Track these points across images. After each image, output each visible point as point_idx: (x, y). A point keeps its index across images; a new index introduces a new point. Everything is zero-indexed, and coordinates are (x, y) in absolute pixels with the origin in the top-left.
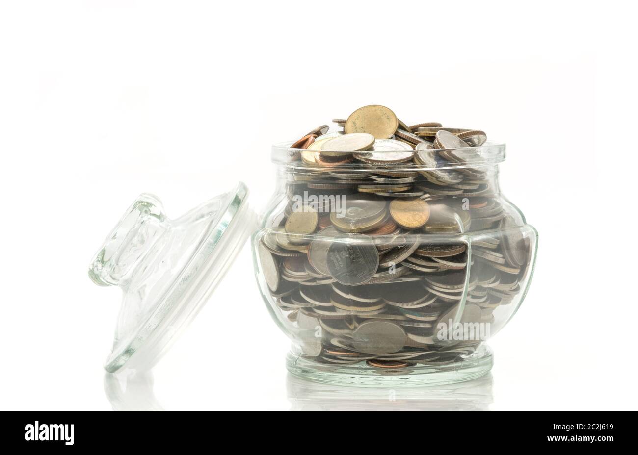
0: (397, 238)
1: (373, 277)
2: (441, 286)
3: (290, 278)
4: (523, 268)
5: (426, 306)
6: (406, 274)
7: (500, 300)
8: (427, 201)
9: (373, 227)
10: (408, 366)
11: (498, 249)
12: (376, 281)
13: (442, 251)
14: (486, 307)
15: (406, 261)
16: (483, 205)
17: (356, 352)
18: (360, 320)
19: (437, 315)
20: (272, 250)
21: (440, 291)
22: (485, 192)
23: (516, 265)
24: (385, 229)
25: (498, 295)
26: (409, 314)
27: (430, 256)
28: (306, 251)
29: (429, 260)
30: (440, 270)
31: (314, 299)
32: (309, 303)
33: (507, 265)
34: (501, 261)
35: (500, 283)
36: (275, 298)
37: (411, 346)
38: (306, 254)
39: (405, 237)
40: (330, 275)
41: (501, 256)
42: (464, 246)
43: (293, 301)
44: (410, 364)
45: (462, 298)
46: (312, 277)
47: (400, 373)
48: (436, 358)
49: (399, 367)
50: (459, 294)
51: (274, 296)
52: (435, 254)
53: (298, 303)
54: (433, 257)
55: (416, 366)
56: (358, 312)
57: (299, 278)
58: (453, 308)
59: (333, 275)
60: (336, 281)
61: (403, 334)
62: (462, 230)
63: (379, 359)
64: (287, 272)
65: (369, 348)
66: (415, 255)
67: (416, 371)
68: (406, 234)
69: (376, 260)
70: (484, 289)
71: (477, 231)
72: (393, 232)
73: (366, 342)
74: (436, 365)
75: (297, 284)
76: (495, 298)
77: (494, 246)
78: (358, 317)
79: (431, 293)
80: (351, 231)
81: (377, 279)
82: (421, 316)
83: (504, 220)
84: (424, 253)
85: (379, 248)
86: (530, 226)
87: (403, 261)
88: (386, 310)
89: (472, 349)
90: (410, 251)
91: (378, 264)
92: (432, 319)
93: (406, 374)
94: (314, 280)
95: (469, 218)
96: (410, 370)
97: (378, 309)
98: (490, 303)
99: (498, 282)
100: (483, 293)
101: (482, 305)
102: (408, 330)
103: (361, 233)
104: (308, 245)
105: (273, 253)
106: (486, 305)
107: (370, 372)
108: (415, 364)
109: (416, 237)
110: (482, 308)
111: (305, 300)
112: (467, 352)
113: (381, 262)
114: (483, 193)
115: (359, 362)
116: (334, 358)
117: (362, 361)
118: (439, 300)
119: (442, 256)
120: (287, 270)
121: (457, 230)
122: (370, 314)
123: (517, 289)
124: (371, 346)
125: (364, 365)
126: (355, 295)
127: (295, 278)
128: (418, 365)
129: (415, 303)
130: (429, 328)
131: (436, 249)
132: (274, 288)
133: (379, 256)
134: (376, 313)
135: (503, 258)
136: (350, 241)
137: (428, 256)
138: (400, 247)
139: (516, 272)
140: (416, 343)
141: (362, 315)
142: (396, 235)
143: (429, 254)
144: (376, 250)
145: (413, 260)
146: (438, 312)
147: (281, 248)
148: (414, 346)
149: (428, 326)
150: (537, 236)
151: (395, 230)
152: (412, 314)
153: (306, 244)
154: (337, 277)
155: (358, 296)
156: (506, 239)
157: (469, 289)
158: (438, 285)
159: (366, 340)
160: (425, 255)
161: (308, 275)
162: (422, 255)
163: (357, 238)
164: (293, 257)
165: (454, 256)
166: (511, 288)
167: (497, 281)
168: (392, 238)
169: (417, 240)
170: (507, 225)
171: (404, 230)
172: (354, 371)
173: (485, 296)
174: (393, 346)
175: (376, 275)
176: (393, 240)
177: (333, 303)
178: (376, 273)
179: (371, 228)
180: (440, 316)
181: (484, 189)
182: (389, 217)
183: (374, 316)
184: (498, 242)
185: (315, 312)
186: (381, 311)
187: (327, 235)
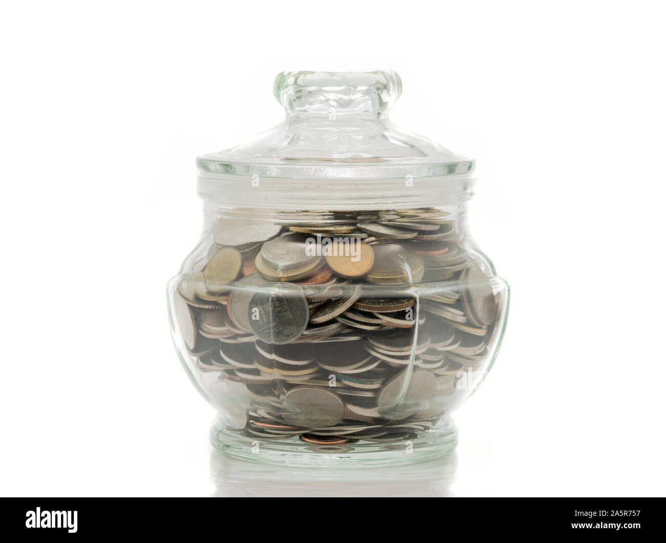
0: (331, 288)
1: (302, 335)
2: (384, 347)
3: (208, 334)
4: (491, 329)
5: (366, 372)
6: (342, 332)
7: (462, 367)
8: (371, 245)
9: (304, 275)
10: (346, 442)
11: (458, 304)
12: (305, 340)
13: (386, 305)
14: (442, 374)
15: (342, 316)
16: (442, 252)
17: (285, 425)
18: (289, 386)
19: (380, 382)
20: (188, 300)
21: (383, 352)
22: (447, 236)
23: (481, 324)
24: (319, 277)
25: (458, 359)
26: (346, 380)
27: (370, 311)
28: (225, 303)
29: (371, 316)
30: (384, 328)
31: (235, 360)
32: (229, 364)
33: (469, 324)
34: (461, 319)
35: (459, 346)
36: (195, 359)
37: (351, 418)
38: (225, 306)
39: (342, 288)
40: (251, 331)
41: (461, 313)
42: (413, 300)
43: (213, 362)
44: (351, 440)
45: (411, 363)
46: (233, 333)
47: (338, 451)
48: (383, 434)
49: (337, 444)
50: (406, 357)
51: (194, 356)
52: (377, 309)
53: (218, 364)
54: (375, 312)
55: (358, 443)
56: (285, 376)
57: (218, 334)
58: (400, 375)
59: (255, 331)
60: (258, 338)
61: (340, 404)
62: (411, 280)
63: (313, 433)
64: (205, 327)
65: (302, 420)
66: (352, 309)
67: (357, 449)
68: (343, 284)
69: (306, 314)
70: (440, 353)
71: (430, 282)
72: (328, 281)
73: (297, 414)
74: (381, 443)
75: (216, 341)
76: (454, 363)
77: (451, 302)
78: (287, 382)
79: (374, 356)
80: (278, 280)
81: (306, 338)
82: (360, 383)
83: (468, 270)
84: (364, 307)
85: (310, 300)
86: (501, 279)
87: (338, 316)
88: (320, 375)
89: (429, 424)
90: (347, 305)
91: (307, 319)
92: (376, 386)
93: (345, 452)
94: (236, 336)
95: (422, 266)
96: (349, 448)
97: (309, 373)
98: (448, 370)
99: (458, 344)
100: (438, 357)
101: (437, 372)
102: (347, 399)
103: (289, 282)
104: (228, 295)
105: (191, 304)
106: (442, 371)
107: (302, 448)
108: (358, 440)
109: (354, 288)
110: (437, 375)
111: (225, 361)
112: (422, 428)
113: (311, 317)
114: (443, 237)
115: (291, 437)
116: (262, 431)
117: (294, 435)
118: (384, 364)
119: (384, 312)
120: (205, 324)
121: (405, 280)
122: (299, 379)
123: (483, 354)
124: (303, 418)
125: (296, 440)
126: (280, 356)
127: (214, 334)
128: (361, 442)
129: (353, 367)
130: (370, 397)
131: (379, 303)
132: (192, 346)
133: (310, 310)
134: (307, 378)
135: (465, 315)
136: (276, 291)
137: (368, 311)
138: (334, 299)
139: (481, 333)
140: (357, 415)
141: (291, 381)
142: (331, 285)
143: (370, 308)
144: (306, 303)
145: (351, 315)
146: (382, 379)
147: (198, 299)
148: (354, 419)
149: (369, 395)
150: (509, 290)
151: (331, 279)
152: (350, 381)
153: (226, 294)
154: (259, 334)
155: (285, 358)
156: (468, 292)
157: (419, 352)
158: (381, 346)
159: (299, 411)
160: (365, 310)
161: (228, 330)
162: (362, 309)
163: (284, 287)
164: (212, 309)
165: (399, 312)
166: (475, 352)
167: (456, 343)
168: (324, 288)
169: (356, 292)
170: (470, 275)
171: (341, 279)
172: (286, 447)
173: (440, 361)
174: (329, 418)
175: (306, 333)
176: (326, 291)
177: (256, 366)
178: (306, 330)
179: (301, 276)
180: (384, 384)
181: (447, 231)
182: (324, 263)
183: (305, 381)
184: (457, 297)
185: (236, 375)
186: (312, 376)
187: (250, 284)
